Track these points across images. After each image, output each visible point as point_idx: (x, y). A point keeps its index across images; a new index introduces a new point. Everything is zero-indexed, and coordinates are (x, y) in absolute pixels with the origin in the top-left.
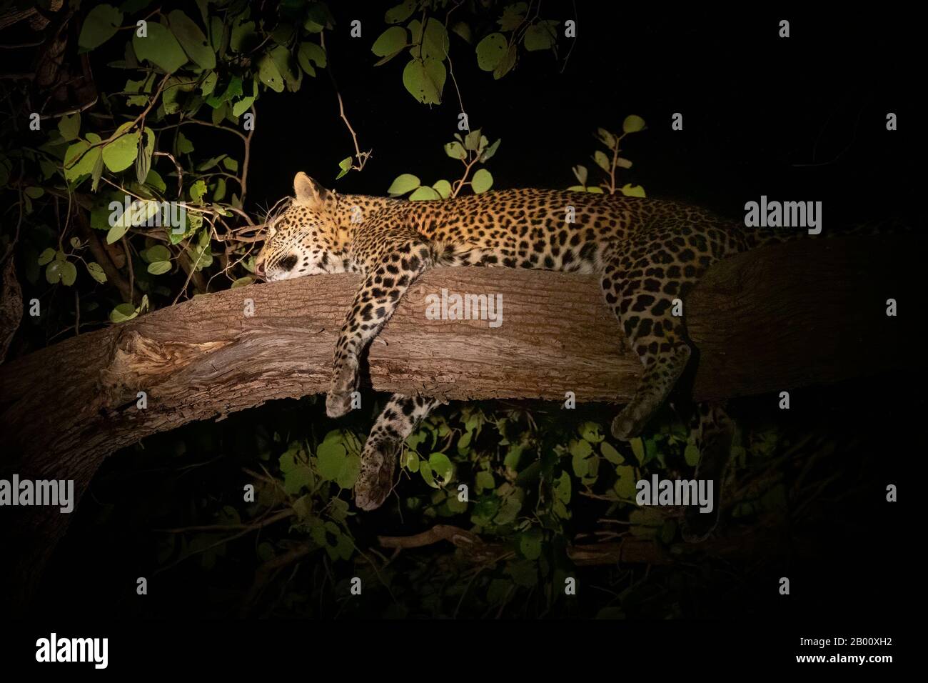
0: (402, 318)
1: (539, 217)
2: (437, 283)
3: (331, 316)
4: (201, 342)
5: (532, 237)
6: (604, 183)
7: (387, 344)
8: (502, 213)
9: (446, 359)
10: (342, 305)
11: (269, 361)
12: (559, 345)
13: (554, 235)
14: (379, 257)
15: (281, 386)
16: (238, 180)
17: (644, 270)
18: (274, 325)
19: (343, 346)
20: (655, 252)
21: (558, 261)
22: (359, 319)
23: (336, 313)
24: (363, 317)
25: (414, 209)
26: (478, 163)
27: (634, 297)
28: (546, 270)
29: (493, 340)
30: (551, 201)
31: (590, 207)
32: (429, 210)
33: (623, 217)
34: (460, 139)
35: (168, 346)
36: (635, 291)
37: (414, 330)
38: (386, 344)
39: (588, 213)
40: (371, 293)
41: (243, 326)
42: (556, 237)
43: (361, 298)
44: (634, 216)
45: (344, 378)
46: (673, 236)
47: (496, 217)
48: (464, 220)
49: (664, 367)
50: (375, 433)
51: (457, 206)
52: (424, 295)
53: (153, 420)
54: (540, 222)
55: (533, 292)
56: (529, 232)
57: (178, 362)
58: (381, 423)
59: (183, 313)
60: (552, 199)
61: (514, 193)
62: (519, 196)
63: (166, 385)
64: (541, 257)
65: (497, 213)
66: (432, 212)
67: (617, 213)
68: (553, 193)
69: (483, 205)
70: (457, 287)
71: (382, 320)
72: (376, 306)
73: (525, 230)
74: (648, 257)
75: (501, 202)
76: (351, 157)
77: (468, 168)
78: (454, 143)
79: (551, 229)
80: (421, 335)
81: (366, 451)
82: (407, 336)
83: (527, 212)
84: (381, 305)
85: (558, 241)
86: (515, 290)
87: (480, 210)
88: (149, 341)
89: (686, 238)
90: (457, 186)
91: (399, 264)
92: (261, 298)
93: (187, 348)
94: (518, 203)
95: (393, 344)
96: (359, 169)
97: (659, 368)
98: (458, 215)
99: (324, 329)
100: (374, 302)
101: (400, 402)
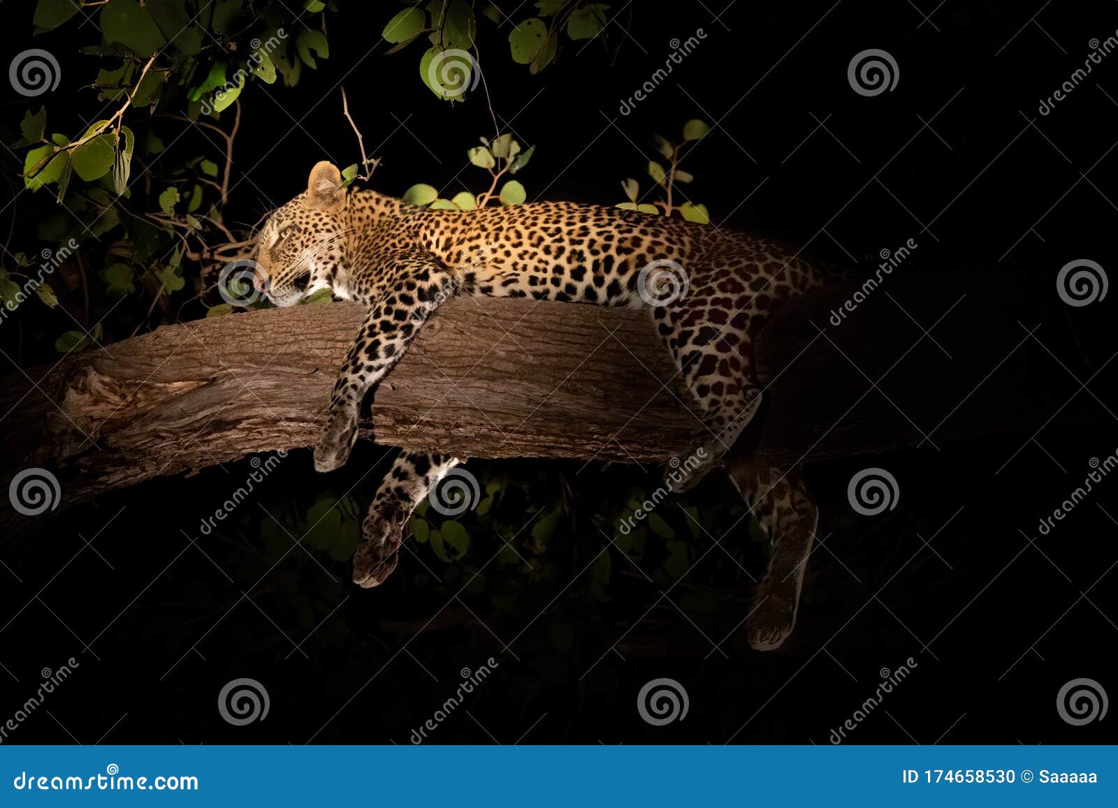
0: (412, 357)
1: (579, 235)
2: (455, 316)
3: (328, 352)
4: (169, 382)
5: (569, 260)
6: (659, 201)
7: (394, 388)
8: (533, 229)
9: (464, 408)
10: (340, 341)
11: (251, 406)
12: (600, 393)
13: (598, 260)
14: (388, 285)
15: (265, 436)
16: (218, 188)
17: (709, 299)
18: (257, 363)
19: (342, 389)
20: (723, 280)
21: (602, 293)
22: (363, 358)
23: (333, 350)
24: (368, 355)
25: (426, 223)
26: (508, 173)
27: (696, 329)
28: (588, 303)
29: (520, 386)
30: (595, 218)
31: (642, 228)
32: (443, 224)
33: (683, 243)
34: (487, 144)
35: (129, 386)
36: (697, 322)
37: (426, 373)
38: (392, 389)
39: (640, 236)
40: (379, 326)
41: (221, 363)
42: (600, 262)
43: (367, 332)
44: (695, 243)
45: (337, 427)
46: (745, 263)
47: (525, 233)
48: (487, 237)
49: (730, 411)
50: (381, 495)
51: (478, 219)
52: (439, 331)
53: (108, 474)
54: (580, 242)
55: (571, 330)
56: (567, 254)
57: (139, 405)
58: (389, 483)
59: (148, 346)
60: (595, 215)
61: (548, 206)
62: (554, 210)
63: (126, 432)
64: (581, 287)
65: (527, 228)
66: (447, 228)
67: (674, 238)
68: (596, 208)
69: (509, 218)
70: (479, 321)
71: (391, 359)
72: (385, 343)
73: (561, 250)
74: (714, 285)
75: (532, 216)
76: (356, 164)
77: (496, 178)
78: (479, 148)
79: (595, 253)
80: (435, 378)
81: (370, 516)
82: (418, 379)
83: (565, 229)
84: (391, 342)
85: (602, 269)
86: (548, 327)
87: (505, 224)
88: (107, 379)
89: (760, 266)
90: (482, 199)
91: (414, 294)
92: (243, 329)
93: (152, 389)
94: (554, 218)
95: (400, 388)
96: (366, 179)
97: (724, 411)
98: (479, 231)
99: (317, 369)
100: (382, 337)
101: (412, 458)
